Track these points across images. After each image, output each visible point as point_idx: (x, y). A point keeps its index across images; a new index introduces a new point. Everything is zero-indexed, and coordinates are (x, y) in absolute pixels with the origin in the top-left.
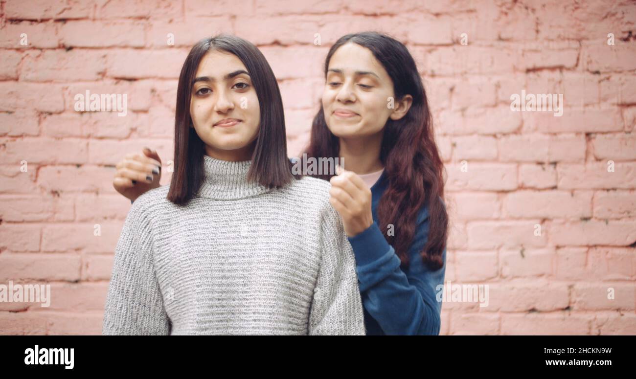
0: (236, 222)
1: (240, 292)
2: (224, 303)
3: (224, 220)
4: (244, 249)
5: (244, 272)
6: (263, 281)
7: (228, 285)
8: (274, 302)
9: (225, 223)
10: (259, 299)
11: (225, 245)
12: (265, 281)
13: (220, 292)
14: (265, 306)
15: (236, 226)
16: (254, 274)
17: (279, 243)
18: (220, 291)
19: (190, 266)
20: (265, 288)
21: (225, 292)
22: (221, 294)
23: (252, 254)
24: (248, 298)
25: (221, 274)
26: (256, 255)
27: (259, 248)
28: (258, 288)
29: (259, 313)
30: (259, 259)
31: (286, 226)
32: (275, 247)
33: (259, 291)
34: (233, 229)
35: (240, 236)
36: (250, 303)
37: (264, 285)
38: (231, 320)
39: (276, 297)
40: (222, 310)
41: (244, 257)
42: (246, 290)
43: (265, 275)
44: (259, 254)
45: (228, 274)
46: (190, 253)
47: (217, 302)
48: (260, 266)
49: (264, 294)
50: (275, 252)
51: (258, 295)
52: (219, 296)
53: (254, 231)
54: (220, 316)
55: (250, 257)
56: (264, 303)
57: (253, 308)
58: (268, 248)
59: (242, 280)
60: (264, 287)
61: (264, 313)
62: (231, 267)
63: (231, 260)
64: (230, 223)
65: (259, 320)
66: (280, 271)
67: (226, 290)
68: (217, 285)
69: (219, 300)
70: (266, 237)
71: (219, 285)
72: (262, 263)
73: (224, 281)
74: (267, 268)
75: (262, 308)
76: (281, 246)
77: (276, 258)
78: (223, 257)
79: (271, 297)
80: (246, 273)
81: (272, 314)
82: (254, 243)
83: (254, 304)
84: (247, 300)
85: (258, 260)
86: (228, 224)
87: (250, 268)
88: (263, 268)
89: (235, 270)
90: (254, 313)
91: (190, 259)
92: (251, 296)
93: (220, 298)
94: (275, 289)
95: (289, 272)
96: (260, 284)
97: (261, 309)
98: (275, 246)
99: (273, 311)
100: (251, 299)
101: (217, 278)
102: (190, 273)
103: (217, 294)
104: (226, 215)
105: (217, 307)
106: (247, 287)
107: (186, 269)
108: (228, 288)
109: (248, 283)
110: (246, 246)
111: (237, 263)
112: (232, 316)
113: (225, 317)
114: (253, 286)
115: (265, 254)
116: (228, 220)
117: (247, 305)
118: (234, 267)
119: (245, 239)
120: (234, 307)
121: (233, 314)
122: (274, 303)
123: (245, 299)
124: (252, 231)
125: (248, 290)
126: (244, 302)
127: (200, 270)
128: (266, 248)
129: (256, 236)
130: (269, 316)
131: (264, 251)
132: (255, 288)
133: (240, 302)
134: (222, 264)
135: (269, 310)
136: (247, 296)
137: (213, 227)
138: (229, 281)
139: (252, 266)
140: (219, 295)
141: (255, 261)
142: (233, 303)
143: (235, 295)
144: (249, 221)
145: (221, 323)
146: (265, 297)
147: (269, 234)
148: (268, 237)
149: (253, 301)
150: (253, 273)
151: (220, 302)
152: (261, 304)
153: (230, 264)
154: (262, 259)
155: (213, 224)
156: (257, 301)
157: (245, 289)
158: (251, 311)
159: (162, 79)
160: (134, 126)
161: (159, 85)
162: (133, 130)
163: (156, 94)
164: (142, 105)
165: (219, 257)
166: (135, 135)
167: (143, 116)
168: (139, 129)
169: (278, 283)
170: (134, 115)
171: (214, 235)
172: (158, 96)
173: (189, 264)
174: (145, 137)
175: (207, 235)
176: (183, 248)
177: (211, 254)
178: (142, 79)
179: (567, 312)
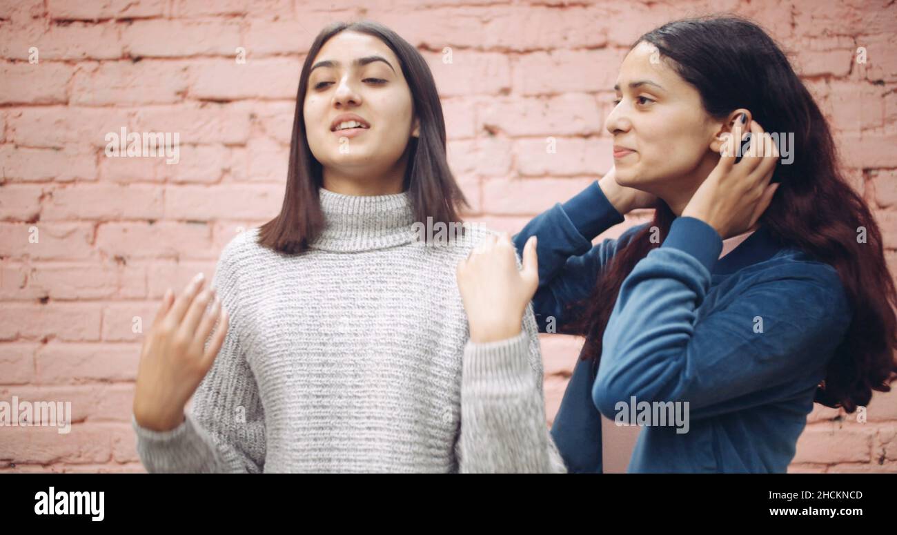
0: (352, 285)
1: (349, 386)
2: (325, 401)
3: (334, 281)
4: (358, 323)
5: (355, 356)
6: (382, 371)
7: (332, 375)
8: (396, 401)
9: (335, 285)
10: (376, 397)
11: (331, 316)
12: (385, 370)
13: (320, 386)
14: (383, 408)
15: (350, 291)
16: (369, 359)
17: (408, 316)
18: (319, 383)
19: (278, 345)
20: (383, 381)
21: (326, 385)
22: (320, 389)
23: (368, 330)
24: (359, 394)
25: (323, 359)
26: (374, 332)
27: (380, 322)
28: (374, 381)
29: (375, 418)
30: (378, 338)
31: (422, 293)
32: (402, 323)
33: (376, 386)
34: (345, 294)
35: (354, 304)
36: (362, 402)
37: (383, 376)
38: (336, 427)
39: (399, 395)
40: (322, 412)
41: (356, 335)
42: (358, 384)
43: (385, 362)
44: (377, 332)
45: (332, 359)
46: (278, 326)
47: (315, 400)
48: (379, 348)
49: (382, 389)
50: (401, 329)
51: (373, 391)
52: (318, 391)
53: (375, 299)
54: (320, 421)
55: (364, 335)
56: (381, 403)
57: (367, 410)
58: (392, 322)
59: (352, 368)
60: (383, 379)
61: (381, 418)
62: (337, 348)
63: (337, 339)
64: (342, 286)
65: (375, 429)
66: (407, 357)
67: (328, 383)
68: (315, 375)
69: (318, 397)
70: (390, 307)
71: (319, 376)
72: (382, 344)
73: (325, 369)
74: (388, 351)
75: (378, 410)
76: (411, 321)
77: (402, 338)
78: (326, 334)
79: (392, 395)
80: (357, 359)
81: (392, 420)
82: (373, 315)
83: (368, 405)
84: (359, 397)
85: (376, 340)
86: (339, 287)
87: (364, 352)
88: (382, 351)
89: (342, 353)
90: (368, 418)
91: (278, 335)
92: (364, 392)
93: (319, 394)
94: (399, 383)
95: (421, 360)
96: (377, 375)
97: (377, 412)
98: (403, 320)
99: (394, 415)
100: (365, 397)
101: (315, 364)
102: (278, 356)
103: (315, 389)
104: (338, 274)
105: (314, 407)
106: (359, 379)
107: (273, 350)
108: (332, 379)
109: (361, 373)
110: (361, 319)
111: (346, 343)
112: (338, 421)
113: (327, 423)
114: (367, 378)
115: (386, 332)
116: (340, 281)
117: (359, 405)
118: (342, 348)
119: (361, 310)
120: (340, 408)
121: (339, 418)
122: (396, 404)
123: (355, 396)
124: (371, 298)
125: (360, 384)
126: (354, 401)
127: (292, 353)
128: (388, 322)
129: (376, 306)
130: (387, 422)
131: (386, 327)
132: (369, 380)
133: (349, 401)
134: (324, 344)
135: (387, 413)
136: (358, 392)
137: (318, 291)
138: (333, 369)
139: (367, 348)
140: (317, 389)
141: (372, 341)
142: (338, 402)
143: (341, 391)
144: (369, 284)
145: (320, 432)
146: (384, 394)
147: (396, 303)
148: (394, 308)
149: (367, 399)
150: (367, 358)
151: (320, 399)
152: (378, 404)
153: (335, 344)
154: (382, 339)
155: (319, 286)
156: (373, 399)
157: (356, 381)
158: (364, 415)
159: (266, 99)
160: (226, 166)
161: (261, 109)
162: (226, 171)
163: (257, 120)
164: (237, 137)
165: (320, 334)
166: (227, 178)
167: (238, 153)
168: (233, 170)
169: (403, 374)
170: (227, 151)
171: (317, 302)
172: (260, 123)
173: (277, 343)
174: (242, 181)
175: (307, 302)
176: (270, 319)
177: (308, 329)
178: (238, 100)
179: (837, 424)
